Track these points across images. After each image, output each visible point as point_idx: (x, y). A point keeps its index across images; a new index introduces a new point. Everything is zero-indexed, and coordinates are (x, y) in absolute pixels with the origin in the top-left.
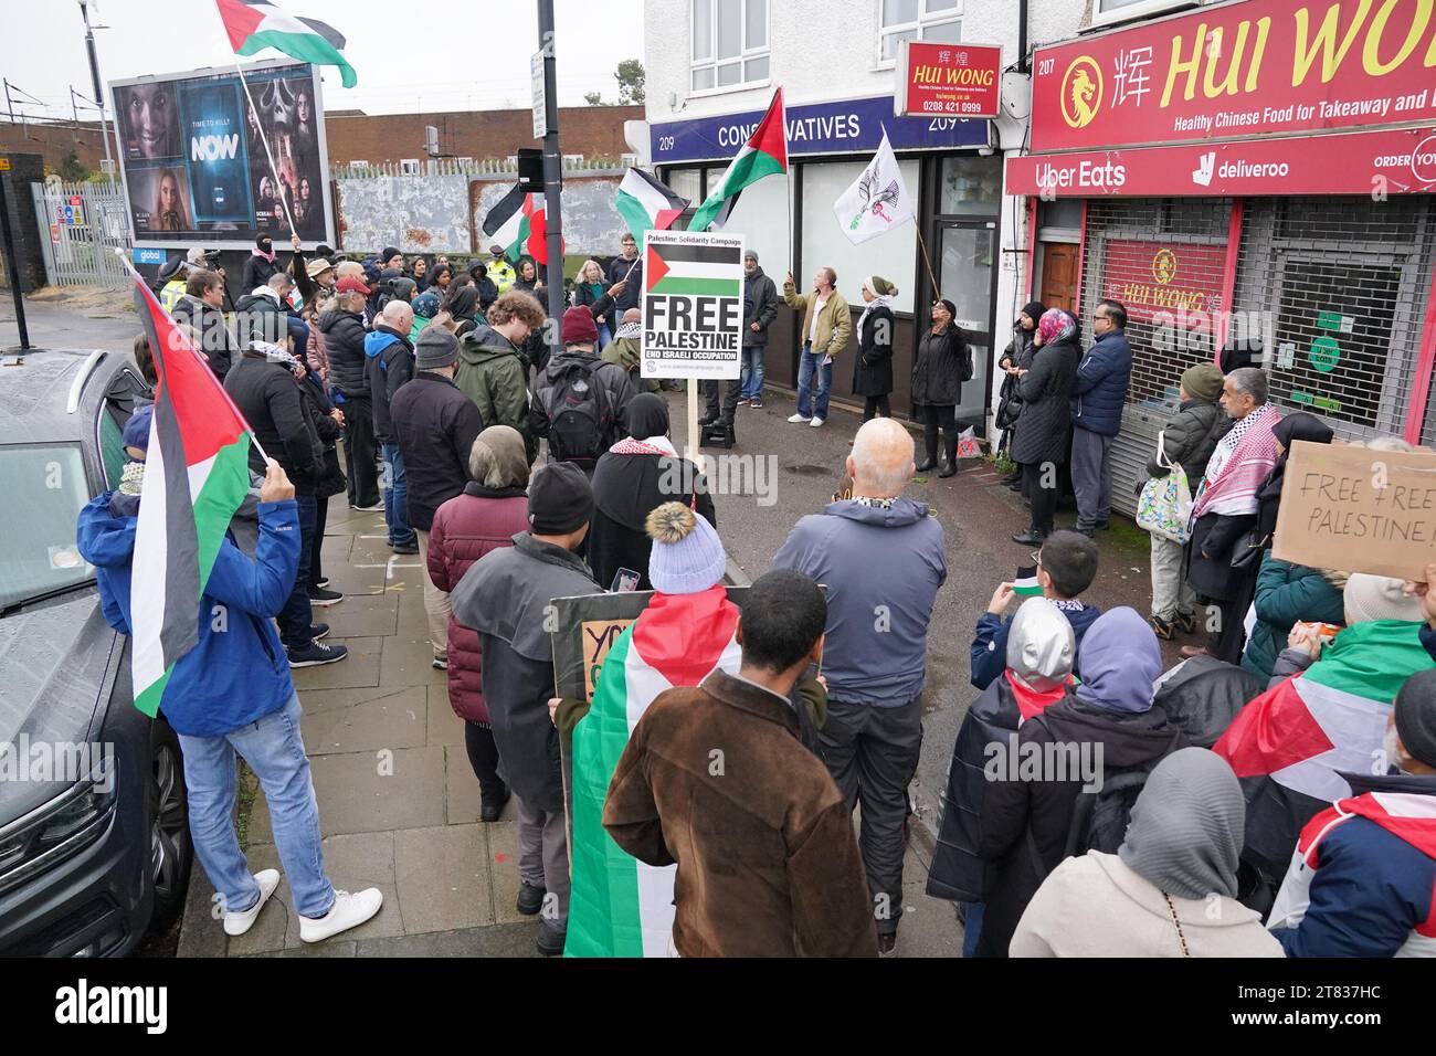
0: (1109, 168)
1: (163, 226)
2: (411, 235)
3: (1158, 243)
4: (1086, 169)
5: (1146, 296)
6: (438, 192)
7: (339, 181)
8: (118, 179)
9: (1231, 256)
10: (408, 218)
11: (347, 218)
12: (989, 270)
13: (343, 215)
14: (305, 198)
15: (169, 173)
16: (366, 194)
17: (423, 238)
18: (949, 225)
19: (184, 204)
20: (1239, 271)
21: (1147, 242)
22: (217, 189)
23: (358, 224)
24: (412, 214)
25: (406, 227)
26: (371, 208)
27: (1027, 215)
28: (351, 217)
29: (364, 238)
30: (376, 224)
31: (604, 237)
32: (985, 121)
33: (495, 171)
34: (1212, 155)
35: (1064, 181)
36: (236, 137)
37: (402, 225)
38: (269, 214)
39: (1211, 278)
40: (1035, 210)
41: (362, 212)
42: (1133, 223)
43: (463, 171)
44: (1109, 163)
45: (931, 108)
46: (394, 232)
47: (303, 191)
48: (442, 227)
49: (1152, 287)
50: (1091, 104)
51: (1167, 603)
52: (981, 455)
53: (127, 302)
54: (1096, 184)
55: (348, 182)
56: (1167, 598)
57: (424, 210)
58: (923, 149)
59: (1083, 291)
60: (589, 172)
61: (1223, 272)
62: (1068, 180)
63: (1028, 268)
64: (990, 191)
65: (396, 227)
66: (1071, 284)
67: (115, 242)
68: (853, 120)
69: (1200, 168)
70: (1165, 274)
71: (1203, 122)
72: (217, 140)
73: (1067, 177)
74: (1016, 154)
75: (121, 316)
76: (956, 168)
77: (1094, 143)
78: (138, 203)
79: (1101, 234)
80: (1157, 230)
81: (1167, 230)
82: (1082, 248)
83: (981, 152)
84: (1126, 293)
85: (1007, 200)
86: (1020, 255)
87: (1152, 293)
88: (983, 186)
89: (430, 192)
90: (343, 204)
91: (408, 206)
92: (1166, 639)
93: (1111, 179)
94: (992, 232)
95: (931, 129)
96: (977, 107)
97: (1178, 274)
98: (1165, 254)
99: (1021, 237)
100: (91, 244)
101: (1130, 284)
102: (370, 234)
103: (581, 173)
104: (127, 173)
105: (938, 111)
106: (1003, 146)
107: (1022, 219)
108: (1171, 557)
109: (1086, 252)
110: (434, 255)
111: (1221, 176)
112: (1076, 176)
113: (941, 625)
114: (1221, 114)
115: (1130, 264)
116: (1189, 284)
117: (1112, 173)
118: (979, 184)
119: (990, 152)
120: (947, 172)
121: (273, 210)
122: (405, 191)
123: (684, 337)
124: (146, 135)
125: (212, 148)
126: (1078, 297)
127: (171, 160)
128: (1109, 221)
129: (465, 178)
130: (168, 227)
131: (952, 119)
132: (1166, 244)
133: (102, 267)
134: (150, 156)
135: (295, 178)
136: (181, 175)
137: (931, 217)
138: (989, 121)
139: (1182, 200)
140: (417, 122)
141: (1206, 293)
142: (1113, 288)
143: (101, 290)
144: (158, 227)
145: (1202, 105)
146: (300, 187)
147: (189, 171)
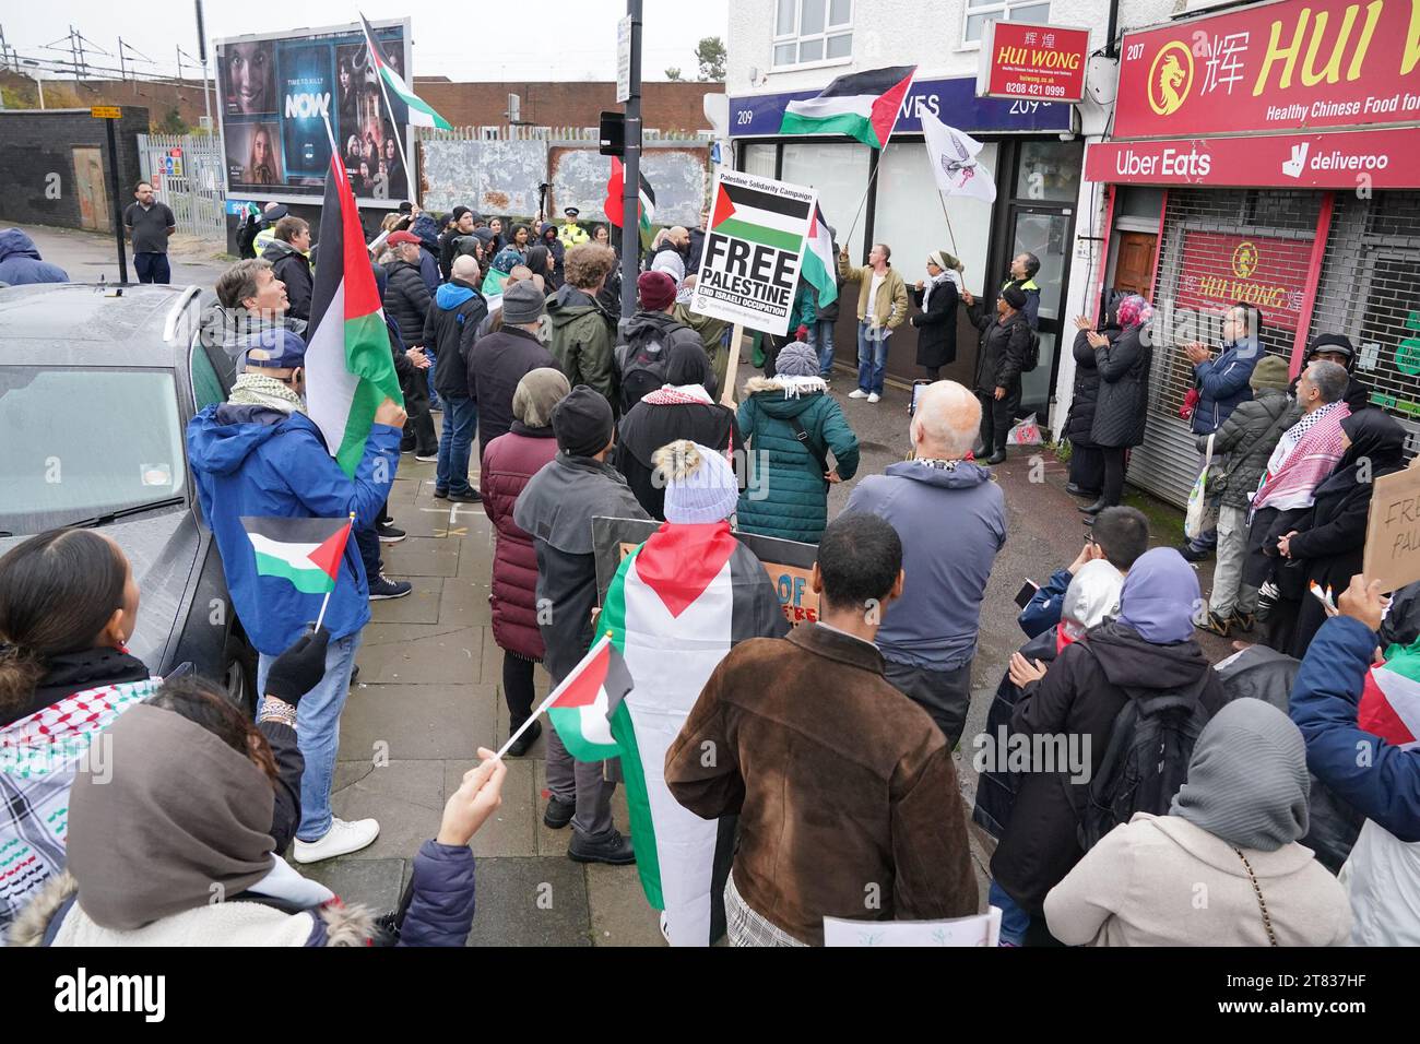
0: (1194, 157)
1: (255, 179)
2: (490, 197)
3: (1241, 236)
4: (1170, 157)
5: (1223, 289)
6: (518, 156)
7: (423, 142)
8: (216, 133)
9: (1317, 252)
10: (487, 180)
11: (428, 178)
12: (1062, 258)
13: (425, 175)
14: (390, 157)
15: (262, 129)
16: (449, 155)
17: (501, 201)
18: (1024, 210)
19: (276, 159)
20: (1324, 267)
21: (1230, 235)
22: (307, 145)
23: (439, 184)
24: (492, 177)
25: (486, 189)
26: (452, 170)
27: (1104, 202)
28: (433, 177)
29: (444, 198)
30: (455, 185)
31: (677, 207)
32: (1067, 105)
33: (574, 138)
34: (1305, 146)
35: (1145, 169)
36: (328, 96)
37: (481, 188)
38: (355, 172)
39: (1295, 274)
40: (1113, 198)
41: (444, 173)
42: (1215, 214)
43: (544, 137)
44: (1194, 152)
45: (1014, 90)
46: (473, 194)
47: (388, 150)
48: (520, 190)
49: (1230, 280)
50: (1180, 91)
51: (1226, 600)
52: (1042, 442)
53: (217, 251)
54: (1179, 172)
55: (432, 143)
56: (1226, 595)
57: (503, 174)
58: (1003, 132)
59: (1158, 282)
60: (666, 143)
61: (1307, 267)
62: (1150, 168)
63: (1102, 256)
64: (1068, 178)
65: (476, 190)
66: (1146, 274)
67: (209, 194)
68: (933, 101)
69: (1291, 159)
70: (1244, 268)
71: (1297, 111)
72: (310, 98)
73: (1148, 165)
74: (1098, 140)
75: (211, 264)
76: (1034, 153)
77: (1179, 132)
78: (232, 156)
79: (1181, 225)
80: (1240, 222)
81: (1250, 223)
82: (1160, 238)
83: (1062, 137)
84: (1203, 285)
85: (1085, 186)
86: (1095, 243)
87: (1230, 287)
88: (1061, 172)
89: (510, 156)
90: (426, 164)
91: (488, 169)
92: (1221, 636)
93: (1196, 168)
94: (1067, 219)
95: (1011, 112)
96: (1061, 91)
97: (1259, 268)
98: (1247, 247)
99: (1097, 225)
100: (187, 195)
101: (1207, 277)
102: (451, 195)
103: (659, 143)
104: (225, 127)
105: (1021, 94)
106: (1084, 132)
107: (1099, 206)
108: (1235, 552)
109: (1163, 242)
110: (510, 218)
111: (1313, 167)
112: (1159, 165)
113: (992, 607)
114: (1318, 103)
115: (1210, 255)
116: (1270, 278)
117: (1197, 162)
118: (1058, 170)
119: (1071, 138)
120: (1025, 156)
121: (359, 168)
122: (486, 154)
123: (737, 282)
124: (244, 92)
125: (305, 106)
126: (1153, 287)
127: (265, 116)
128: (1190, 212)
129: (545, 144)
130: (259, 180)
131: (1034, 102)
132: (1248, 237)
133: (197, 218)
134: (247, 111)
135: (381, 138)
136: (274, 130)
137: (1007, 201)
138: (1072, 106)
139: (1269, 191)
140: (500, 90)
141: (1287, 289)
142: (1189, 280)
143: (197, 239)
144: (250, 180)
145: (1299, 93)
146: (385, 146)
147: (282, 128)
